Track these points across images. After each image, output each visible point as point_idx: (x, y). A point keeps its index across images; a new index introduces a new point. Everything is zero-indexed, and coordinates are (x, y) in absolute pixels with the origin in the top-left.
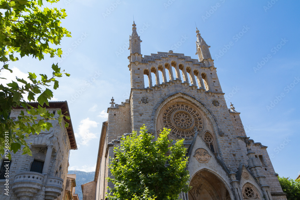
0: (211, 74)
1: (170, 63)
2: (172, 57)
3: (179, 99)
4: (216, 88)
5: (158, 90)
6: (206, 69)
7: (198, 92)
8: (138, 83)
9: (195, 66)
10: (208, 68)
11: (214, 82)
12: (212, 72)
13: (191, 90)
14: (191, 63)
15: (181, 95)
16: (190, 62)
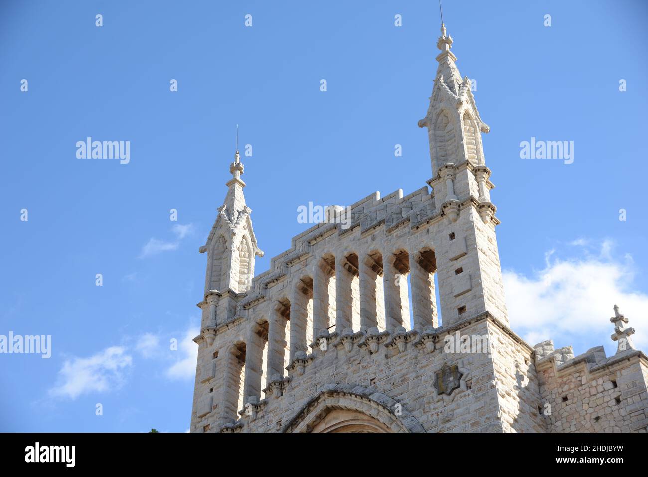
0: (452, 236)
1: (311, 271)
2: (321, 238)
3: (330, 421)
4: (459, 302)
5: (260, 415)
6: (433, 227)
7: (387, 357)
8: (205, 415)
9: (395, 233)
10: (439, 218)
11: (459, 271)
12: (456, 228)
13: (367, 358)
14: (383, 227)
15: (330, 402)
16: (378, 228)
